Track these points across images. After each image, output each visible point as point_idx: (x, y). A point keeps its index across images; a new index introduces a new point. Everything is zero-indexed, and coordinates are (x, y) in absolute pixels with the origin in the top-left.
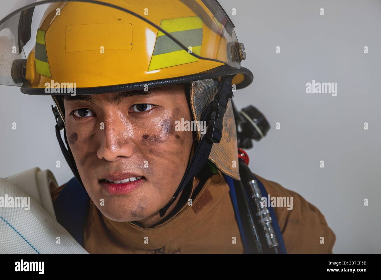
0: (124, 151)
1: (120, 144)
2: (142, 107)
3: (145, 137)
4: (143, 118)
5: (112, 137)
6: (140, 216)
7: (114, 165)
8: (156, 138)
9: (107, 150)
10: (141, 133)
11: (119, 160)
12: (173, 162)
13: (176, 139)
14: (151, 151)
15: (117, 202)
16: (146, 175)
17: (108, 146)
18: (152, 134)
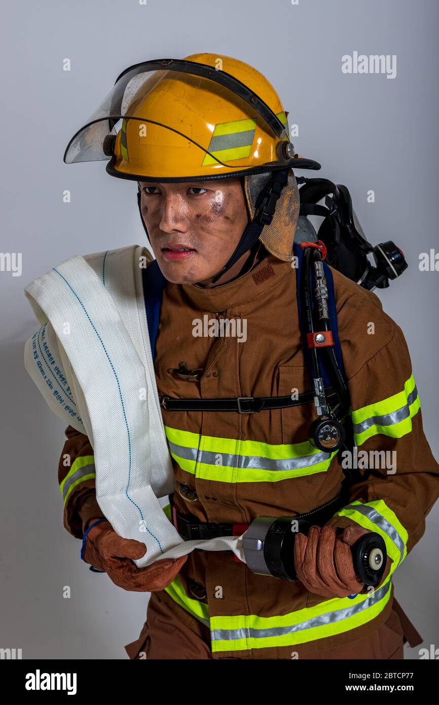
0: (179, 226)
1: (176, 220)
2: (197, 191)
3: (198, 216)
4: (196, 200)
5: (170, 213)
6: (190, 281)
7: (172, 236)
8: (207, 219)
9: (165, 224)
10: (195, 213)
11: (174, 233)
12: (222, 239)
13: (224, 219)
14: (202, 229)
15: (174, 267)
16: (196, 248)
17: (166, 221)
18: (203, 214)
